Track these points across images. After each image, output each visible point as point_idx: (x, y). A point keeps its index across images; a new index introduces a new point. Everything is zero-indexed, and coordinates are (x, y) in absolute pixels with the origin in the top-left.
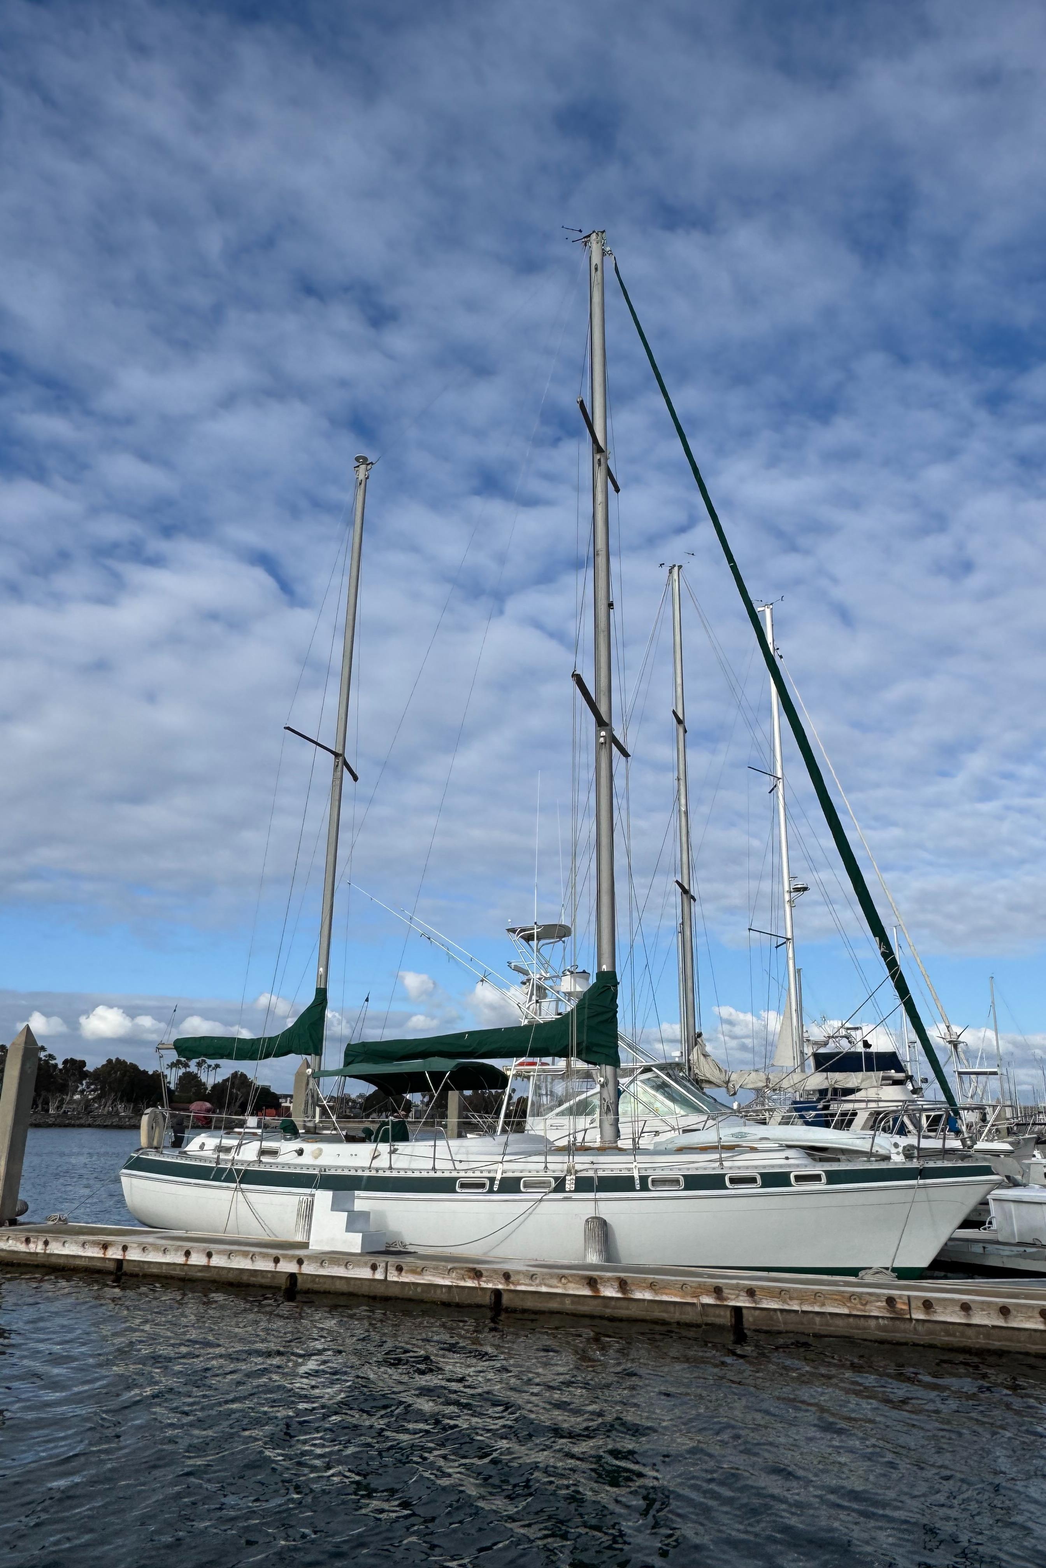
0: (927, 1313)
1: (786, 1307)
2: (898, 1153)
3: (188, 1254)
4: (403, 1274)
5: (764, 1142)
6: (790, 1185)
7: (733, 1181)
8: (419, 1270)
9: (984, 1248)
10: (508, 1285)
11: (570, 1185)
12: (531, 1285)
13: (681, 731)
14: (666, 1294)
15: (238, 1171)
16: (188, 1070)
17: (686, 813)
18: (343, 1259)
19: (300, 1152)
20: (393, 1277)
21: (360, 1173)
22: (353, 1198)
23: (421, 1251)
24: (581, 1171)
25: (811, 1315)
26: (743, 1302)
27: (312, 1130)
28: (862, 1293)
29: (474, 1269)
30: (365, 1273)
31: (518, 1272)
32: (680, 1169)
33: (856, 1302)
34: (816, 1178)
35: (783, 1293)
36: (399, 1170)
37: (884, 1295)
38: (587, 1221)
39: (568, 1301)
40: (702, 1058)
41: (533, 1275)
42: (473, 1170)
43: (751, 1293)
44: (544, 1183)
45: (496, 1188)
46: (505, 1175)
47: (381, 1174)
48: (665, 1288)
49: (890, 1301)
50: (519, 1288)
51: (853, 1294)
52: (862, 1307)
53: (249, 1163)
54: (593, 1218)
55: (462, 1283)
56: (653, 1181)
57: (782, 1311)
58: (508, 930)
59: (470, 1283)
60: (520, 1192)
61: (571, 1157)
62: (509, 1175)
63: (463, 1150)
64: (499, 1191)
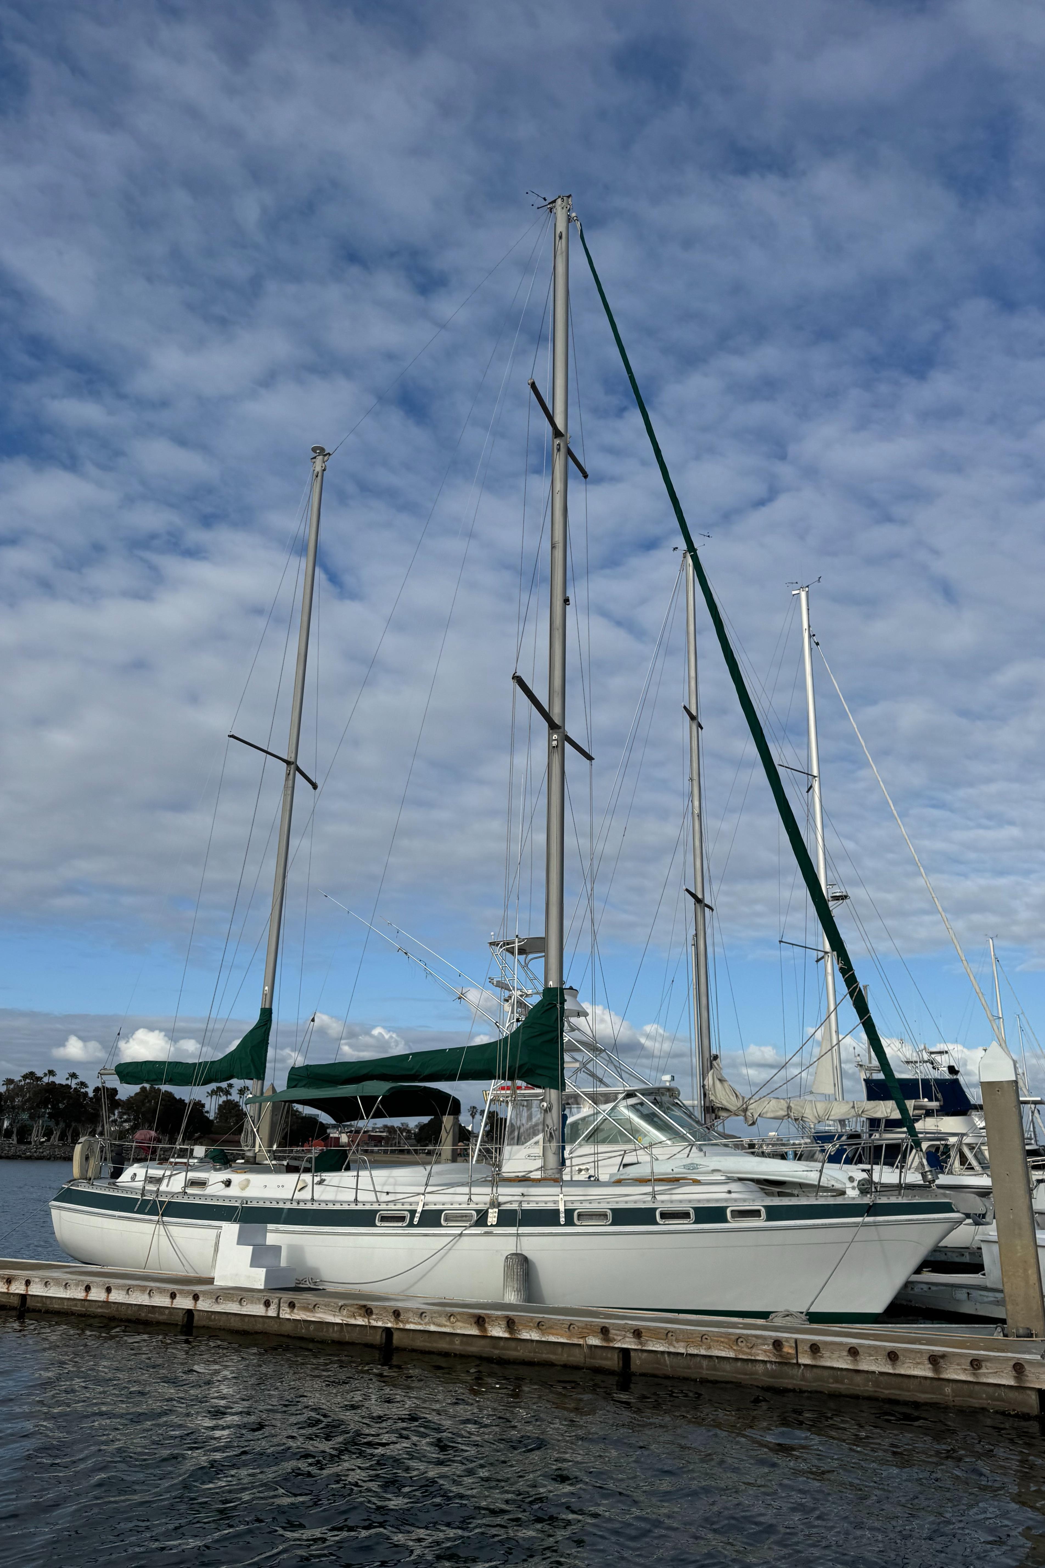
0: (814, 1358)
1: (672, 1350)
2: (853, 1188)
3: (88, 1289)
4: (295, 1311)
5: (715, 1174)
6: (726, 1221)
7: (664, 1215)
8: (311, 1307)
9: (968, 1294)
10: (397, 1324)
11: (492, 1218)
12: (421, 1324)
13: (694, 727)
14: (553, 1334)
15: (162, 1203)
16: (229, 1097)
17: (700, 816)
18: (236, 1295)
19: (228, 1183)
20: (286, 1314)
21: (281, 1205)
22: (266, 1231)
23: (330, 1288)
24: (505, 1203)
25: (698, 1359)
26: (629, 1343)
27: (252, 1160)
28: (748, 1336)
29: (365, 1306)
30: (258, 1310)
31: (407, 1310)
32: (608, 1203)
33: (743, 1345)
34: (755, 1213)
35: (670, 1334)
36: (320, 1202)
37: (771, 1337)
38: (507, 1258)
39: (457, 1341)
40: (717, 1083)
41: (422, 1313)
42: (394, 1202)
43: (637, 1333)
44: (466, 1216)
45: (416, 1221)
46: (426, 1208)
47: (302, 1206)
48: (551, 1328)
49: (777, 1344)
50: (408, 1327)
51: (740, 1337)
52: (748, 1350)
53: (173, 1194)
54: (513, 1254)
55: (353, 1321)
56: (579, 1215)
57: (669, 1353)
58: (491, 944)
59: (360, 1321)
60: (440, 1226)
61: (495, 1189)
62: (432, 1207)
63: (391, 1180)
64: (419, 1225)
